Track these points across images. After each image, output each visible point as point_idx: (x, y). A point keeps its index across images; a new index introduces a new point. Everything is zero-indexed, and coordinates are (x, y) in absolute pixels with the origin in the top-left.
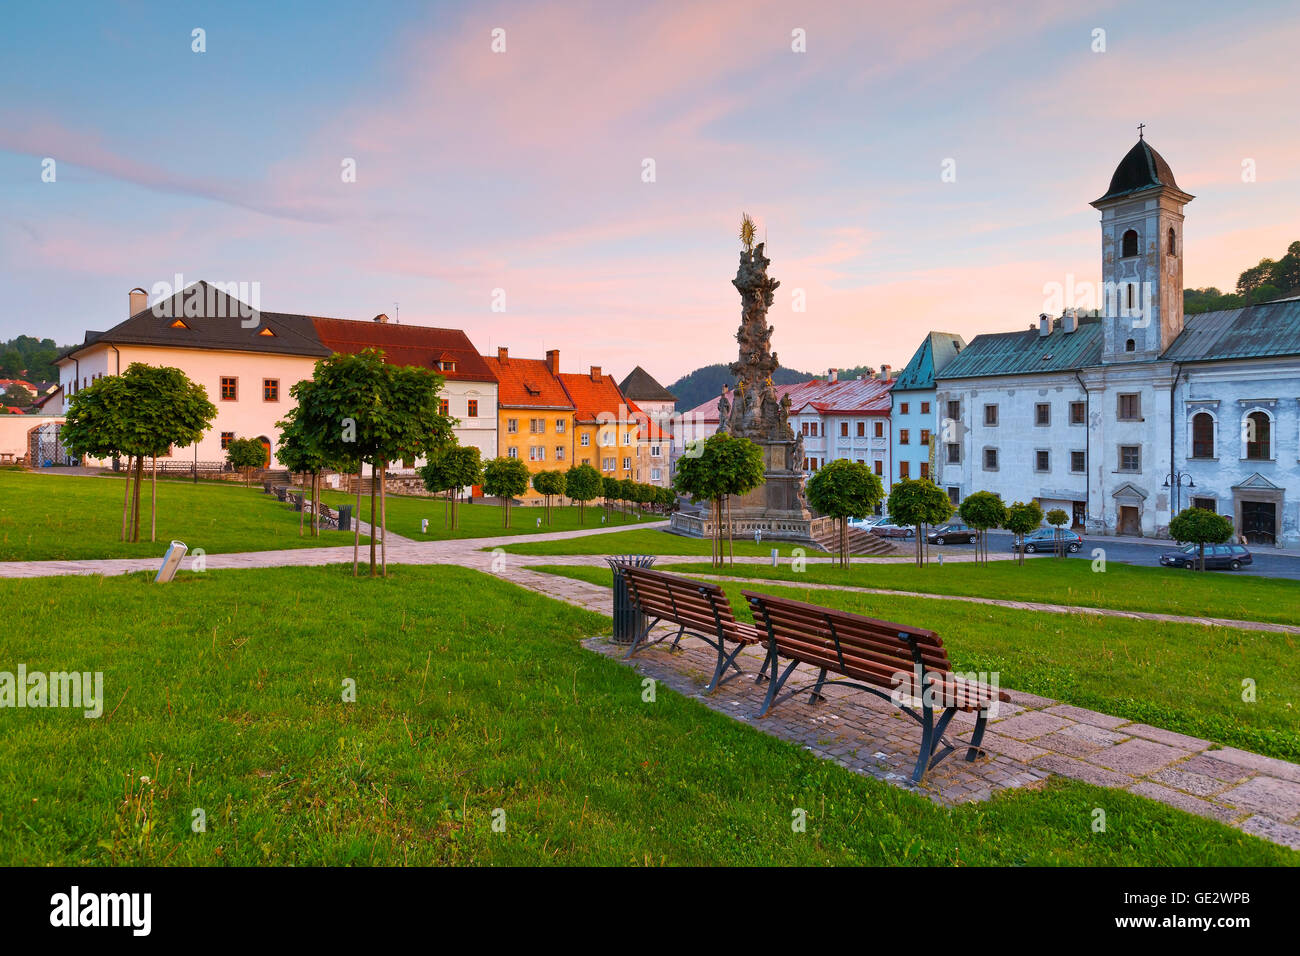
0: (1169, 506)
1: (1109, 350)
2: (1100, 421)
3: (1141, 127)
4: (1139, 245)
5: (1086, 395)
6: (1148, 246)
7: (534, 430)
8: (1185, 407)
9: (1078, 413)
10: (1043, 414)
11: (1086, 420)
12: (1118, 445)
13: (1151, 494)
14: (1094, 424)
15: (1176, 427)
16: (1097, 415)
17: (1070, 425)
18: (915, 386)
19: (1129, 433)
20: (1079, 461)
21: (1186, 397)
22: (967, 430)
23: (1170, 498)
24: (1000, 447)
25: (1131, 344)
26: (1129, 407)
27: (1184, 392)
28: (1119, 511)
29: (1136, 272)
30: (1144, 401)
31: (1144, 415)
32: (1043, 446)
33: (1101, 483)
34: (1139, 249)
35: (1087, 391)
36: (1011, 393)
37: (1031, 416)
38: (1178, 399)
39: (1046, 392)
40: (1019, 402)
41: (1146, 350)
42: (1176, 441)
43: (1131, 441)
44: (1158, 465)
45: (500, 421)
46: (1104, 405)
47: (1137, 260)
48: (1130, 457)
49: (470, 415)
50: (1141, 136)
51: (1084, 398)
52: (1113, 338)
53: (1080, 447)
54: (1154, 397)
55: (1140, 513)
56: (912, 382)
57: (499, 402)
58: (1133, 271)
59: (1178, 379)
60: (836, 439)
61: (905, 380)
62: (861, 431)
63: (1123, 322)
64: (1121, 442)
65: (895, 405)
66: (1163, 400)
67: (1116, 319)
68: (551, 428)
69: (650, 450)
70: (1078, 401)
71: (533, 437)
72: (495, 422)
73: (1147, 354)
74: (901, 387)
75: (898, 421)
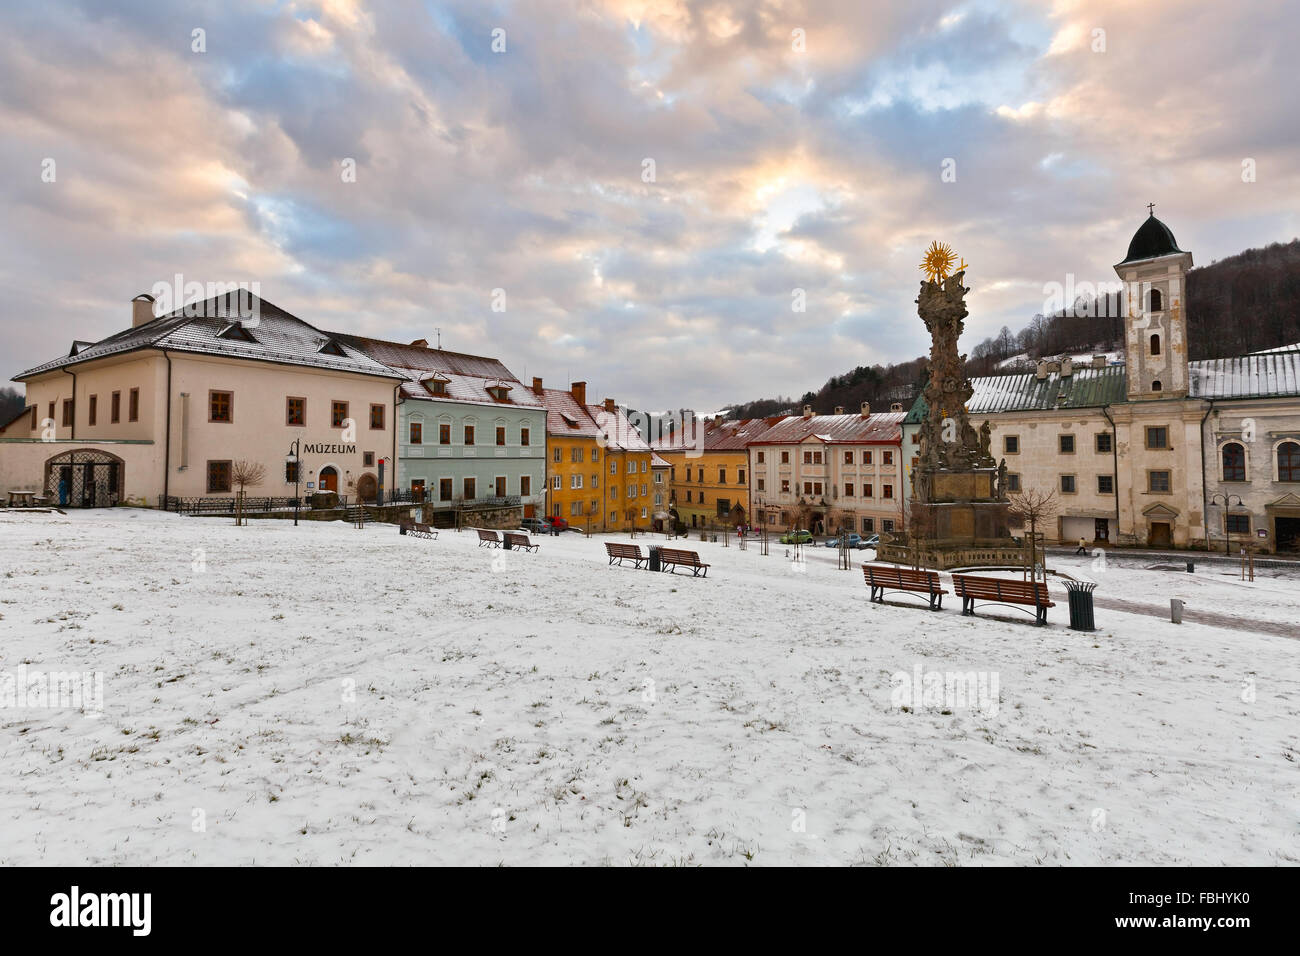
0: (1203, 522)
1: (1135, 389)
2: (1129, 450)
3: (1151, 205)
4: (1162, 302)
5: (1112, 428)
6: (1171, 303)
8: (1215, 439)
9: (1104, 443)
10: (1067, 444)
11: (1112, 448)
12: (1147, 471)
13: (1182, 511)
14: (1122, 452)
15: (1206, 454)
16: (1125, 445)
17: (1096, 453)
19: (1159, 460)
20: (1106, 484)
21: (1216, 429)
23: (1203, 515)
24: (1022, 472)
25: (1157, 385)
26: (1157, 438)
27: (1214, 425)
28: (1150, 527)
29: (1162, 325)
30: (1173, 432)
31: (1173, 445)
32: (1067, 471)
33: (1131, 502)
34: (1163, 305)
35: (1114, 425)
36: (1033, 426)
37: (1056, 446)
38: (1207, 431)
39: (1070, 425)
40: (1042, 434)
41: (1174, 390)
42: (1206, 467)
43: (1160, 466)
44: (1190, 487)
45: (548, 450)
46: (1131, 436)
47: (1161, 314)
48: (1160, 481)
49: (523, 444)
50: (1151, 213)
51: (1110, 430)
52: (1138, 379)
53: (1108, 471)
54: (1184, 429)
55: (1172, 528)
57: (547, 432)
58: (1157, 324)
59: (1208, 414)
60: (840, 466)
61: (915, 414)
62: (867, 458)
63: (1148, 367)
64: (1150, 468)
65: (906, 436)
66: (1193, 431)
67: (1142, 364)
68: (588, 459)
69: (654, 477)
70: (1105, 433)
71: (574, 466)
72: (544, 449)
73: (1174, 393)
74: (912, 420)
75: (910, 450)
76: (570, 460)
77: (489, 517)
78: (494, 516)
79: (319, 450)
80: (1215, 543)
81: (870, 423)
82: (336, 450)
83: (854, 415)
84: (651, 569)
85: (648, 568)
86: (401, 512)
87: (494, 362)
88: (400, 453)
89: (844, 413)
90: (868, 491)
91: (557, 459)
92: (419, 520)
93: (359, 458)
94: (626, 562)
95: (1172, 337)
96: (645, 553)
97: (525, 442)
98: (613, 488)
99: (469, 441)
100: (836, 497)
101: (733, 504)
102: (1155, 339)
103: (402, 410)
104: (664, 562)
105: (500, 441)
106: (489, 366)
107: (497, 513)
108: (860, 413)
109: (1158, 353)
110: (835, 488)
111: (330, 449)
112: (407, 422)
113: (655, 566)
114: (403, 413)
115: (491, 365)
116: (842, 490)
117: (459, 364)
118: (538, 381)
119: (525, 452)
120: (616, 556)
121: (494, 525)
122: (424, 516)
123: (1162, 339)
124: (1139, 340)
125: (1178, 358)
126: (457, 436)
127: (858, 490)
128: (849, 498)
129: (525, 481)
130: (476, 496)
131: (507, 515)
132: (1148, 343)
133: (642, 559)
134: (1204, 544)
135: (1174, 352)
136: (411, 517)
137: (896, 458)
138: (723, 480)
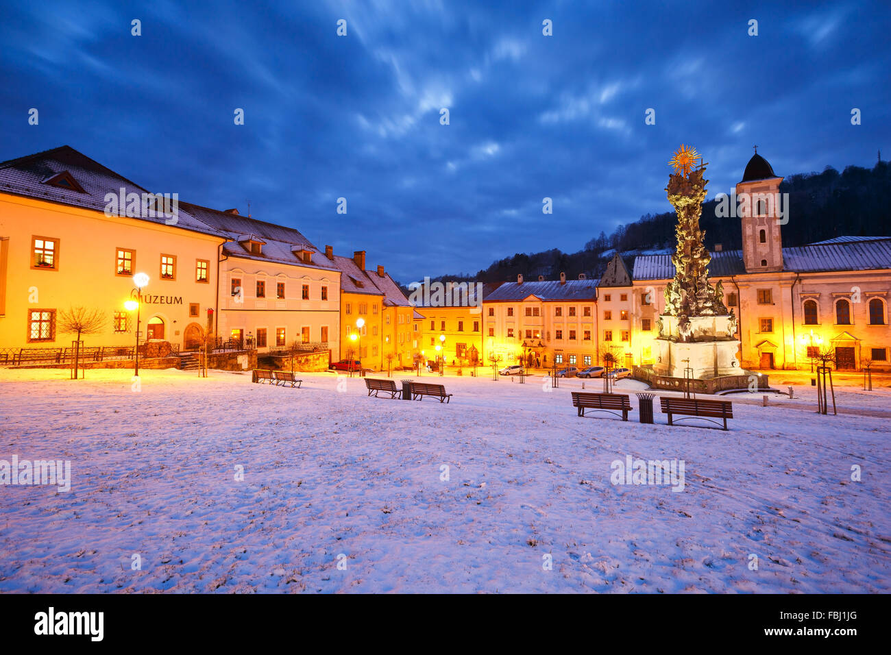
0: (793, 351)
1: (751, 265)
2: (748, 305)
3: (756, 147)
5: (737, 290)
7: (361, 313)
8: (799, 297)
9: (733, 300)
11: (737, 303)
12: (759, 318)
13: (779, 345)
14: (743, 306)
15: (794, 308)
16: (745, 302)
18: (616, 284)
19: (766, 311)
21: (800, 291)
22: (655, 311)
23: (793, 346)
25: (764, 262)
26: (765, 297)
27: (799, 288)
28: (761, 355)
29: (765, 223)
30: (774, 293)
31: (774, 302)
33: (749, 339)
35: (738, 288)
38: (795, 292)
41: (775, 265)
42: (795, 315)
43: (767, 315)
45: (342, 305)
46: (748, 295)
47: (764, 217)
48: (767, 325)
50: (756, 151)
51: (736, 292)
52: (753, 258)
54: (781, 291)
55: (774, 355)
56: (613, 282)
57: (341, 289)
58: (764, 223)
59: (795, 282)
60: (552, 317)
61: (607, 280)
62: (572, 312)
63: (759, 250)
64: (761, 316)
65: (600, 296)
66: (786, 292)
67: (755, 248)
68: (371, 311)
70: (732, 294)
71: (361, 318)
72: (339, 304)
73: (775, 268)
74: (605, 284)
75: (603, 306)
76: (357, 312)
77: (303, 361)
78: (307, 360)
79: (149, 300)
80: (801, 365)
81: (569, 287)
82: (164, 301)
83: (554, 282)
84: (404, 399)
85: (401, 397)
86: (230, 358)
87: (294, 231)
88: (222, 305)
89: (545, 280)
90: (573, 336)
91: (348, 312)
92: (245, 366)
93: (185, 308)
94: (381, 394)
95: (773, 231)
96: (399, 386)
97: (324, 297)
98: (388, 336)
99: (281, 294)
100: (549, 339)
101: (469, 346)
102: (762, 232)
103: (224, 266)
104: (415, 393)
105: (305, 296)
106: (291, 234)
108: (560, 279)
109: (765, 242)
110: (548, 333)
111: (158, 300)
112: (228, 276)
113: (407, 396)
114: (225, 270)
116: (553, 335)
117: (267, 230)
118: (328, 248)
119: (325, 305)
120: (373, 389)
121: (307, 369)
122: (250, 362)
123: (767, 232)
124: (753, 233)
125: (777, 245)
126: (271, 291)
127: (566, 335)
128: (559, 340)
129: (324, 331)
130: (287, 344)
131: (318, 359)
132: (758, 234)
133: (396, 391)
134: (794, 365)
135: (774, 241)
136: (238, 363)
137: (593, 311)
138: (461, 329)
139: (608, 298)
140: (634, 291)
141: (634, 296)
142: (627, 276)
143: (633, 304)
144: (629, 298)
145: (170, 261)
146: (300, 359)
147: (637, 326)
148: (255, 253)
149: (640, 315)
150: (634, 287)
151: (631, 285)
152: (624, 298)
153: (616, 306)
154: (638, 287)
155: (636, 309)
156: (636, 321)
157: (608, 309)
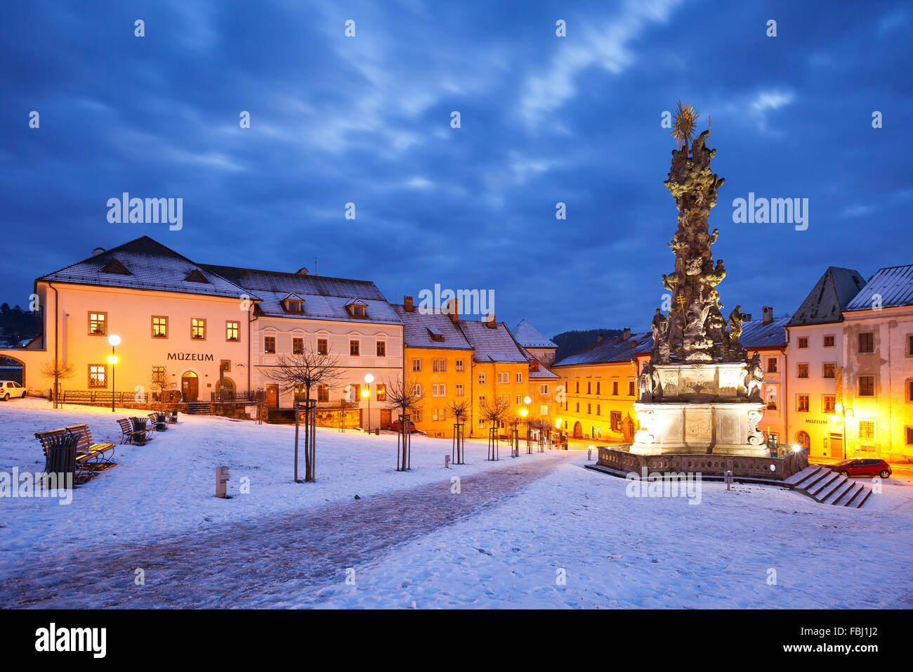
7: (435, 370)
18: (815, 320)
22: (883, 362)
45: (406, 361)
49: (378, 355)
56: (812, 316)
57: (404, 343)
61: (803, 315)
65: (791, 340)
68: (452, 368)
69: (539, 388)
71: (436, 375)
72: (401, 360)
74: (798, 322)
75: (796, 355)
76: (431, 369)
77: (324, 416)
78: (329, 416)
79: (181, 358)
82: (196, 358)
86: (237, 408)
87: (368, 284)
88: (254, 361)
91: (417, 369)
92: (254, 415)
93: (216, 365)
97: (381, 353)
98: (482, 398)
99: (323, 352)
101: (625, 416)
103: (256, 325)
105: (354, 352)
107: (332, 413)
111: (190, 357)
112: (260, 335)
114: (257, 328)
115: (363, 287)
119: (381, 361)
121: (329, 424)
122: (259, 413)
126: (310, 347)
130: (330, 399)
136: (246, 412)
137: (780, 365)
138: (615, 393)
139: (803, 343)
140: (845, 330)
141: (845, 338)
142: (837, 306)
143: (844, 352)
144: (837, 341)
145: (201, 324)
146: (320, 414)
147: (850, 388)
148: (293, 310)
149: (856, 369)
150: (846, 324)
151: (842, 319)
152: (829, 341)
153: (816, 356)
154: (852, 323)
155: (849, 359)
156: (849, 379)
157: (803, 361)
